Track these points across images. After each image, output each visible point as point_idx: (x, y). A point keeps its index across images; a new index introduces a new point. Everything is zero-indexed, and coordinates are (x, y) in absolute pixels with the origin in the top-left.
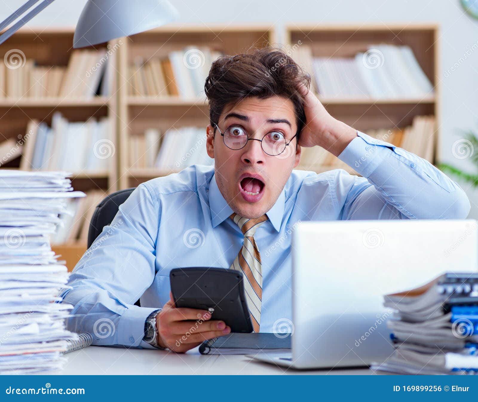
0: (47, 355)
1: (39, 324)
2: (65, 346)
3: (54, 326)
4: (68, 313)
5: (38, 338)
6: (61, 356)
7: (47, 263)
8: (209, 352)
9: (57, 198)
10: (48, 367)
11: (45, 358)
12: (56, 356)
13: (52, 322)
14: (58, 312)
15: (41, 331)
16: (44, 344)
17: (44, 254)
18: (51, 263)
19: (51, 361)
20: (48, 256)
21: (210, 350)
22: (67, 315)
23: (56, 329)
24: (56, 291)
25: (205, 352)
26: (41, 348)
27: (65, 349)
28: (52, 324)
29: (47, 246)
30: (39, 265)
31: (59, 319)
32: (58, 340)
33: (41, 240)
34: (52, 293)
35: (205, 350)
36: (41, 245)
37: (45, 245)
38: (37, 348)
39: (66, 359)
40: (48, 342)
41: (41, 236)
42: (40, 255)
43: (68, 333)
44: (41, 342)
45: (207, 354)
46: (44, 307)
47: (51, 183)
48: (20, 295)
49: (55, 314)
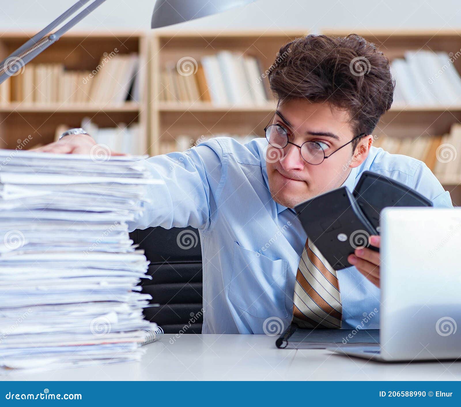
0: (125, 345)
1: (118, 313)
3: (132, 316)
4: (147, 302)
5: (117, 327)
7: (125, 251)
10: (126, 358)
11: (123, 349)
12: (134, 347)
13: (130, 311)
14: (136, 302)
15: (120, 320)
16: (122, 335)
17: (122, 242)
18: (128, 252)
19: (129, 352)
20: (126, 244)
22: (146, 305)
23: (134, 319)
24: (136, 280)
26: (119, 338)
28: (130, 314)
29: (125, 234)
30: (117, 253)
31: (137, 309)
32: (136, 331)
33: (118, 227)
34: (131, 282)
36: (119, 233)
37: (122, 234)
38: (115, 338)
39: (144, 350)
40: (125, 332)
42: (118, 243)
43: (146, 323)
44: (119, 332)
46: (123, 296)
47: (131, 169)
48: (98, 283)
49: (134, 304)
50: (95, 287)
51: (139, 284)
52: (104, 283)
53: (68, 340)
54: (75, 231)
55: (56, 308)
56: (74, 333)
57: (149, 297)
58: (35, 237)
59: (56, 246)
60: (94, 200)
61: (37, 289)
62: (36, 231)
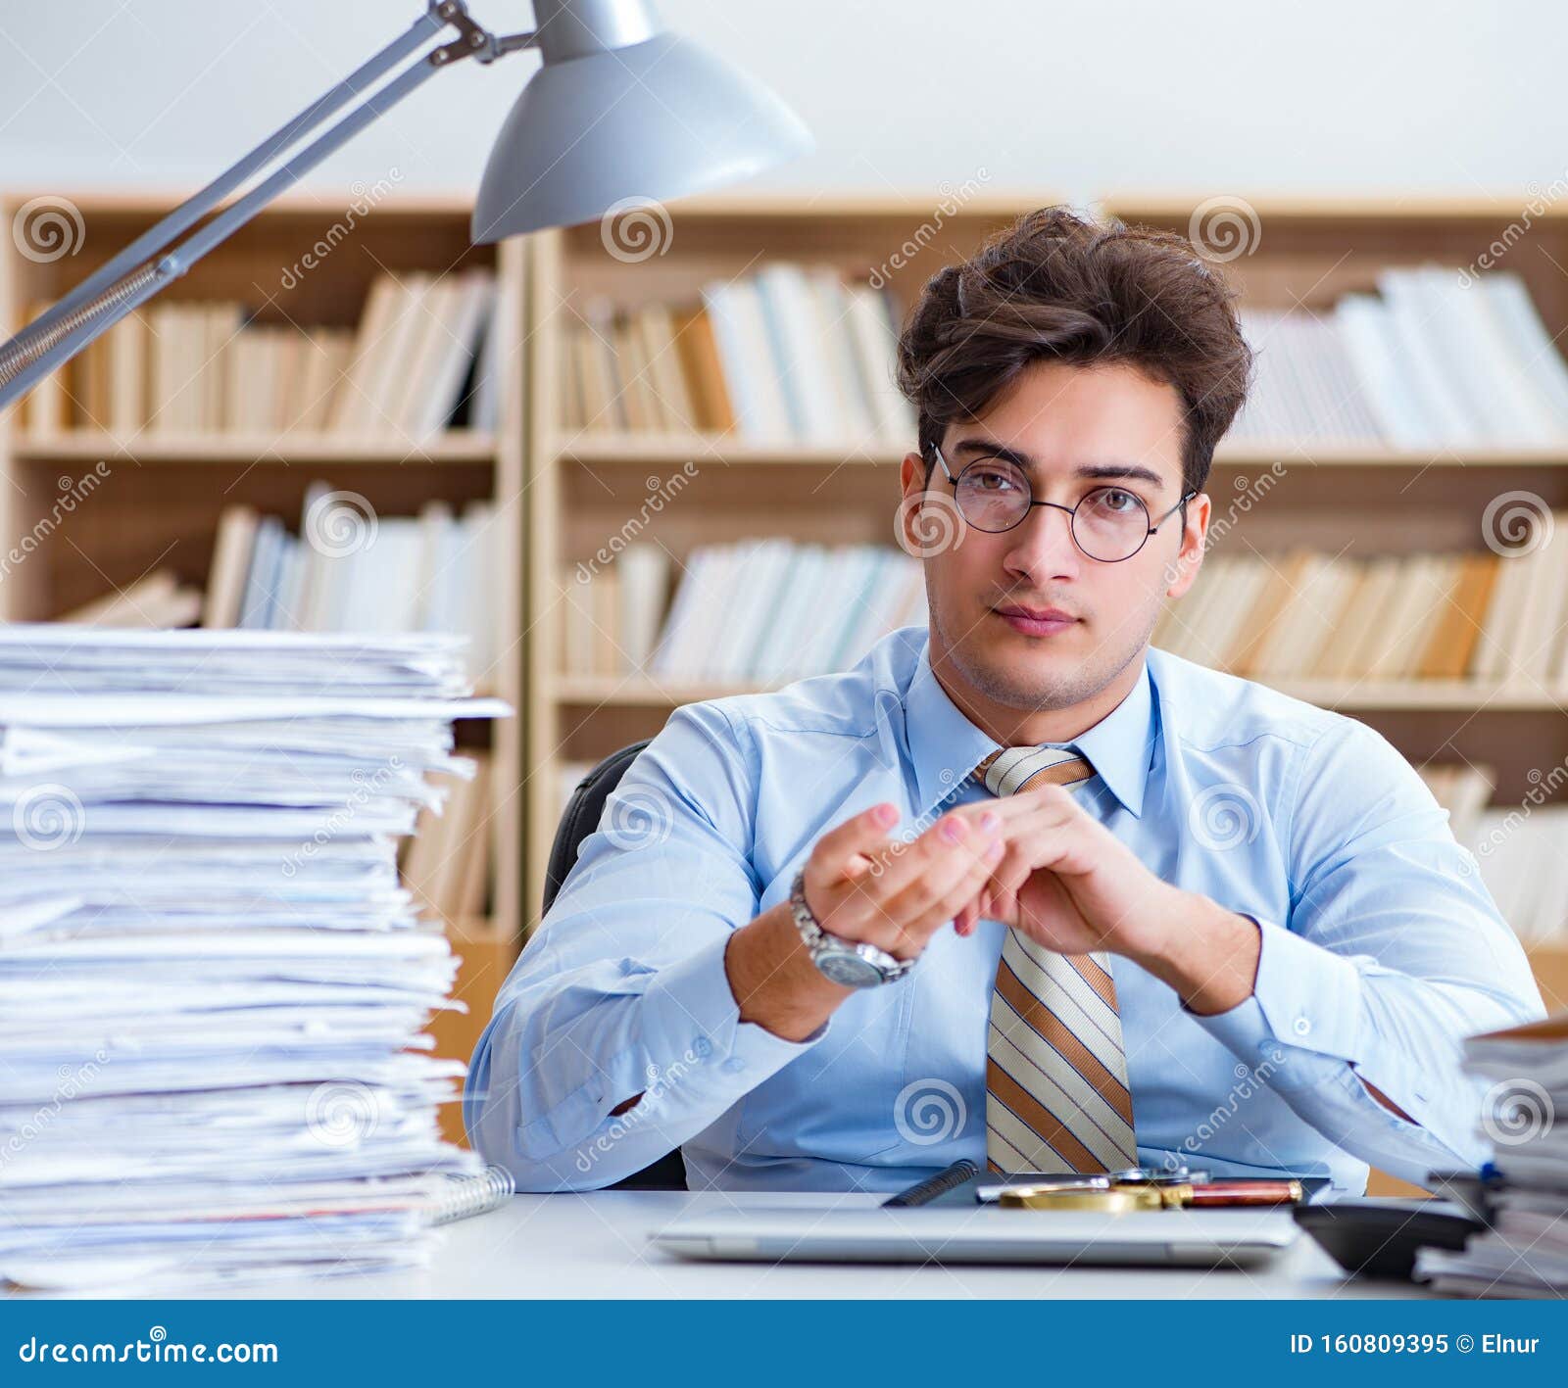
0: (381, 1220)
2: (438, 1191)
3: (405, 1129)
5: (356, 1163)
6: (427, 1226)
7: (383, 925)
9: (421, 719)
10: (384, 1260)
11: (374, 1231)
12: (412, 1225)
13: (400, 1115)
14: (421, 1084)
15: (366, 1142)
16: (375, 1187)
17: (376, 898)
18: (397, 929)
19: (398, 1240)
20: (386, 903)
22: (446, 1094)
23: (411, 1138)
24: (415, 1017)
26: (364, 1197)
28: (399, 1123)
29: (386, 873)
30: (360, 932)
31: (422, 1107)
32: (417, 1174)
33: (365, 852)
34: (402, 1022)
36: (366, 868)
37: (377, 872)
38: (350, 1196)
40: (384, 1179)
41: (367, 838)
42: (363, 900)
43: (450, 1152)
44: (362, 1179)
46: (376, 1066)
47: (404, 671)
48: (300, 1028)
49: (411, 1093)
50: (290, 1039)
51: (425, 1030)
52: (319, 1028)
53: (204, 1202)
54: (229, 865)
55: (168, 1103)
56: (222, 1182)
57: (459, 1069)
58: (106, 886)
59: (169, 913)
60: (289, 770)
61: (111, 1047)
62: (109, 866)
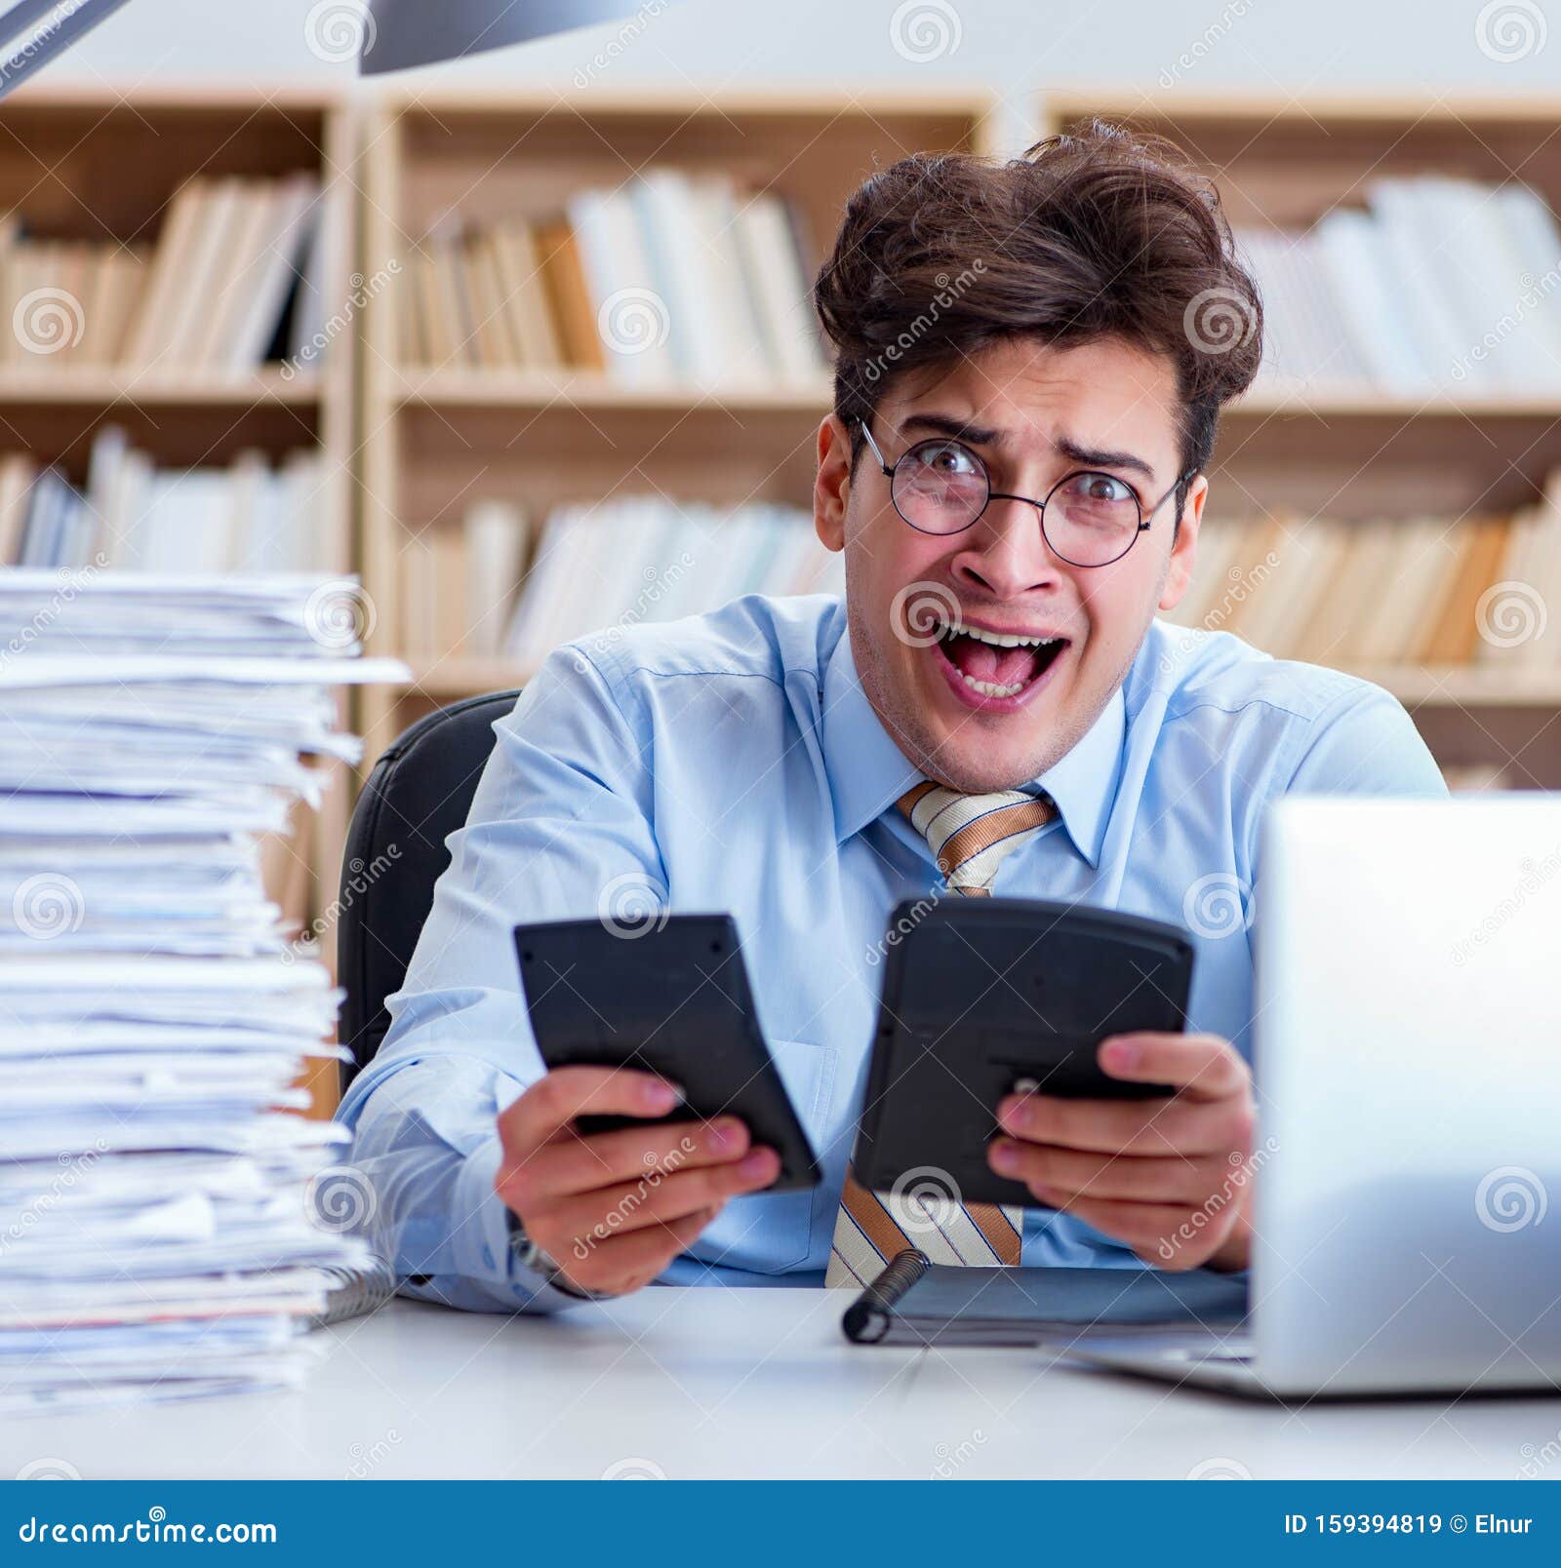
0: (241, 1328)
1: (216, 1199)
2: (313, 1291)
3: (272, 1211)
4: (331, 1156)
5: (208, 1256)
6: (296, 1335)
7: (246, 950)
8: (881, 1335)
9: (294, 685)
11: (234, 1342)
12: (280, 1333)
13: (265, 1192)
14: (293, 1153)
15: (223, 1227)
16: (233, 1284)
17: (237, 912)
18: (262, 954)
19: (260, 1353)
20: (250, 921)
21: (887, 1327)
22: (322, 1165)
23: (277, 1221)
24: (286, 1067)
25: (870, 1332)
26: (219, 1298)
27: (316, 1304)
28: (263, 1202)
29: (248, 881)
30: (214, 957)
31: (294, 1182)
32: (285, 1268)
33: (220, 855)
34: (266, 1074)
35: (865, 1322)
36: (222, 875)
37: (237, 879)
38: (201, 1296)
39: (320, 1346)
40: (245, 1274)
41: (224, 837)
42: (219, 917)
43: (329, 1238)
44: (217, 1275)
45: (874, 1342)
46: (236, 1130)
47: (272, 621)
48: (139, 1080)
49: (281, 1163)
50: (127, 1094)
51: (297, 1083)
52: (163, 1080)
60: (124, 749)
